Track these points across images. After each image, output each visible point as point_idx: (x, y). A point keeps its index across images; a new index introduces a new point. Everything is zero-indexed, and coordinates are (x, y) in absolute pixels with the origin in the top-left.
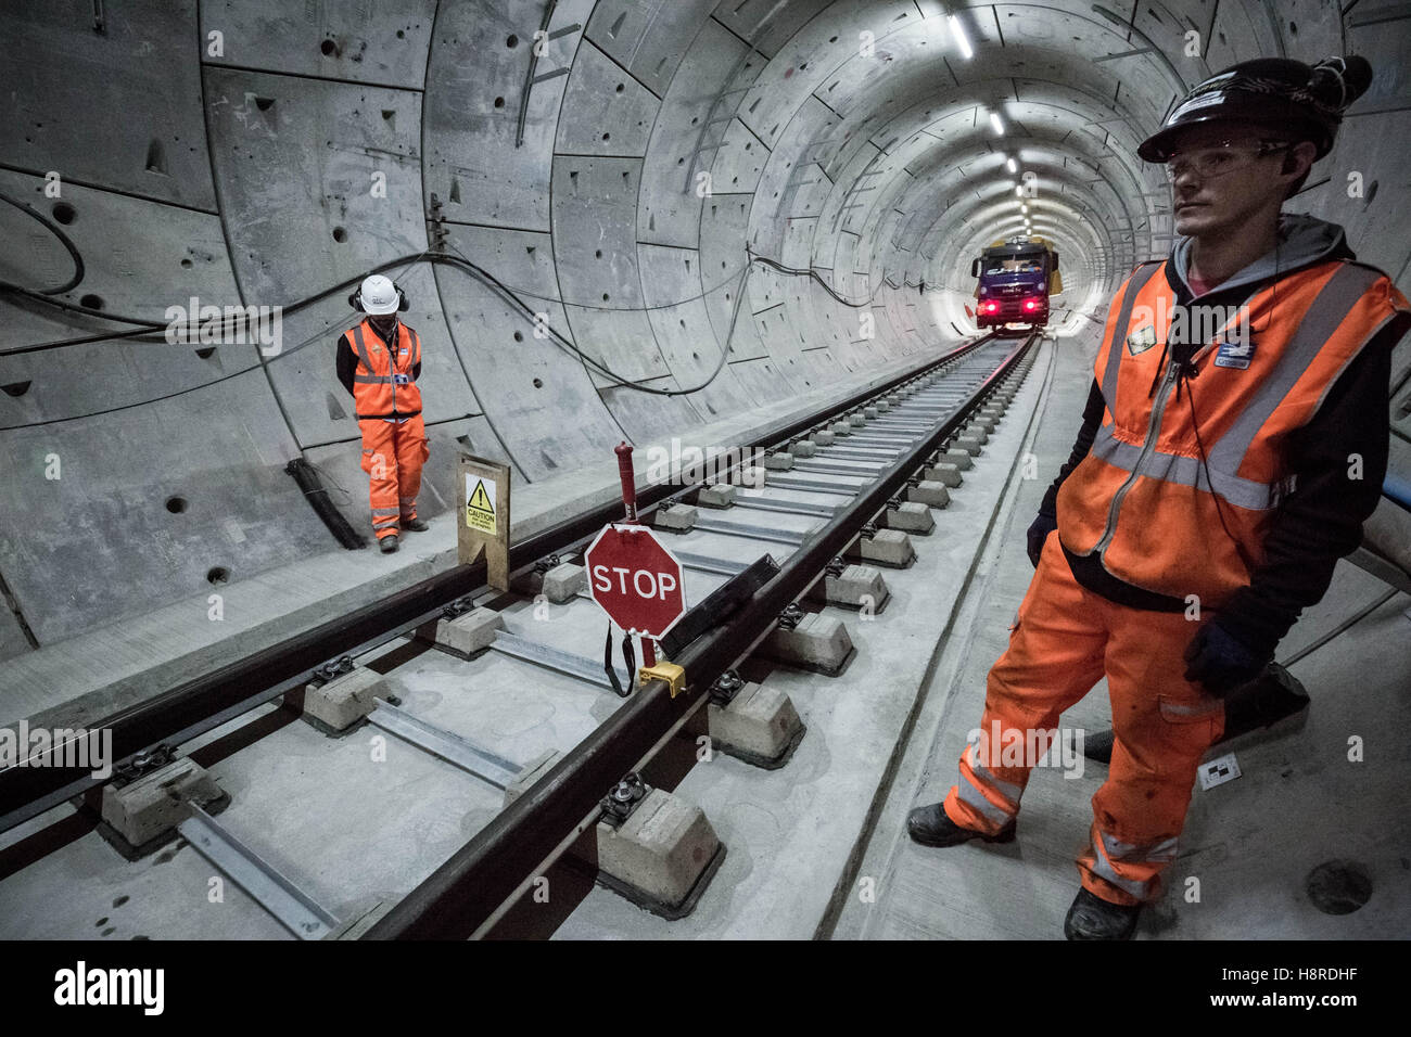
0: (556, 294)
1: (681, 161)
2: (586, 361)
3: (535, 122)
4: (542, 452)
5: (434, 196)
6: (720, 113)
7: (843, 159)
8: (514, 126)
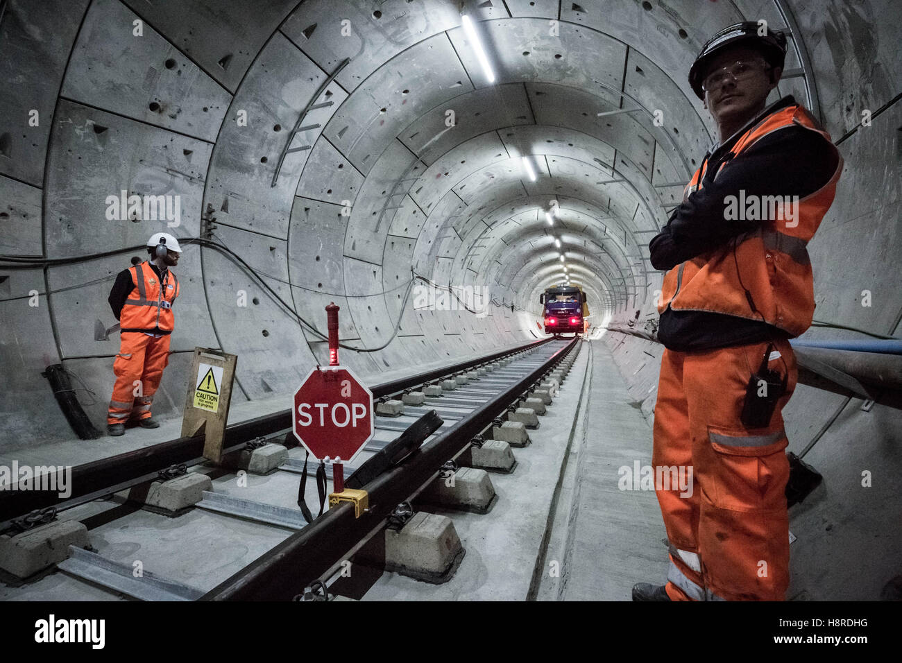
0: (286, 279)
1: (374, 213)
2: (302, 322)
3: (285, 175)
4: (262, 380)
5: (209, 205)
6: (399, 190)
7: (468, 228)
8: (272, 175)
